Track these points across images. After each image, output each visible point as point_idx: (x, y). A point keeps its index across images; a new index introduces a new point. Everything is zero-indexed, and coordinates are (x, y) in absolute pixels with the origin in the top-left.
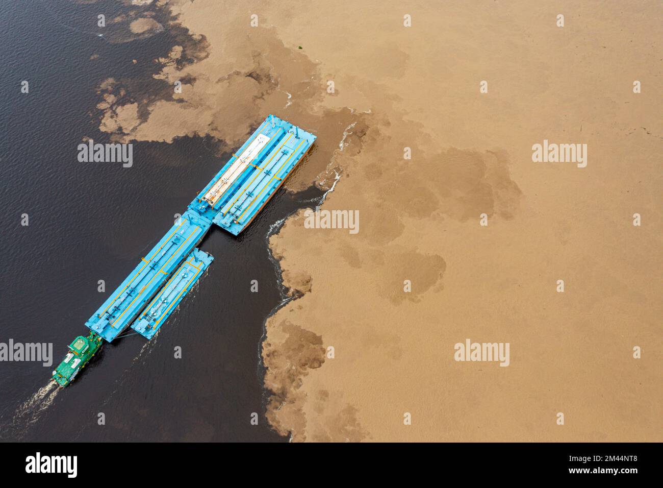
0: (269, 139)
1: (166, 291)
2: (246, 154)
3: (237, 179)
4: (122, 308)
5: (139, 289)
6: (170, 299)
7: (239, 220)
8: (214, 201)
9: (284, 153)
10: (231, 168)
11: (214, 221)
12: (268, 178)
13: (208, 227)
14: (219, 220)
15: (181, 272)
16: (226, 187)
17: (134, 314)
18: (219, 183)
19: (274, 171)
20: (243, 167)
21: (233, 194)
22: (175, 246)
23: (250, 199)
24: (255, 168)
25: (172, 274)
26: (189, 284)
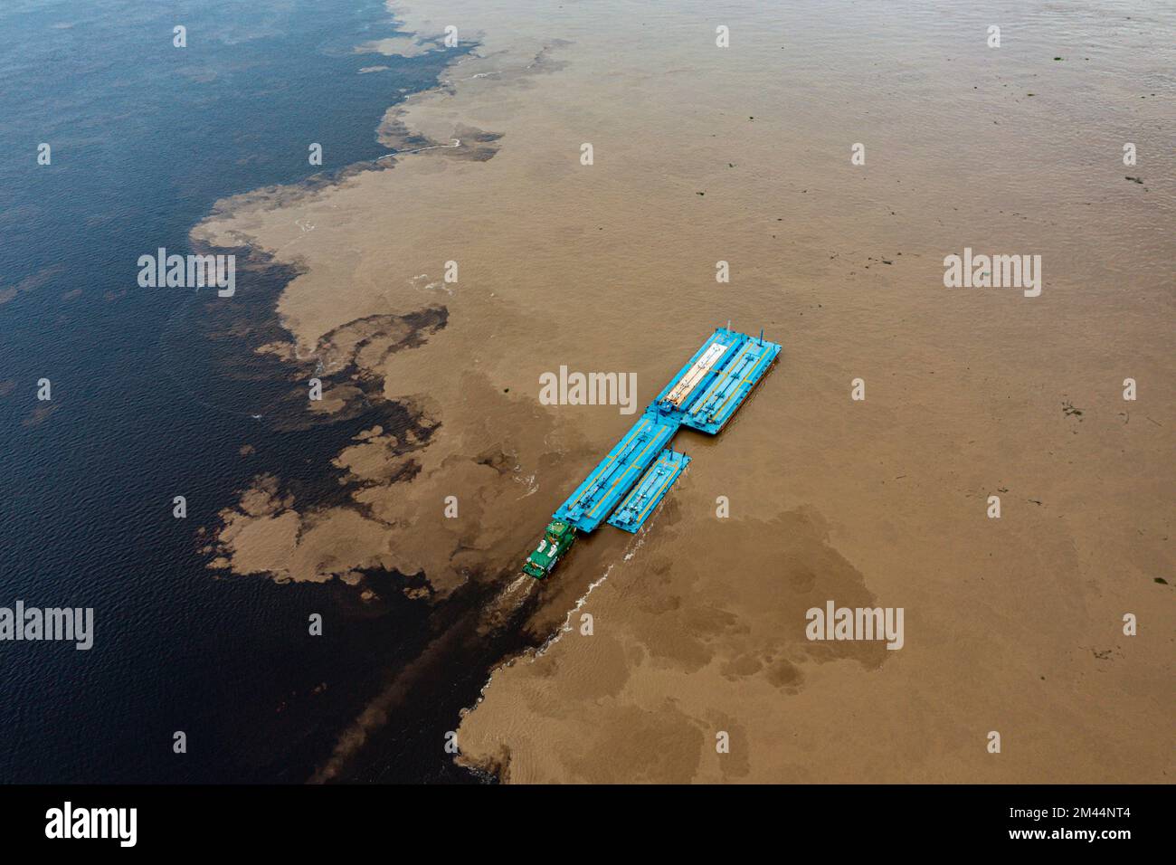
0: (725, 348)
1: (643, 487)
2: (703, 359)
3: (700, 382)
4: (596, 498)
5: (612, 482)
6: (649, 494)
7: (714, 419)
8: (679, 401)
9: (749, 359)
10: (689, 373)
11: (683, 422)
12: (737, 382)
13: (676, 427)
14: (687, 420)
15: (655, 469)
16: (688, 390)
17: (610, 507)
18: (678, 387)
19: (743, 374)
20: (702, 373)
21: (697, 398)
22: (642, 443)
23: (721, 401)
24: (717, 375)
25: (645, 471)
26: (667, 482)
